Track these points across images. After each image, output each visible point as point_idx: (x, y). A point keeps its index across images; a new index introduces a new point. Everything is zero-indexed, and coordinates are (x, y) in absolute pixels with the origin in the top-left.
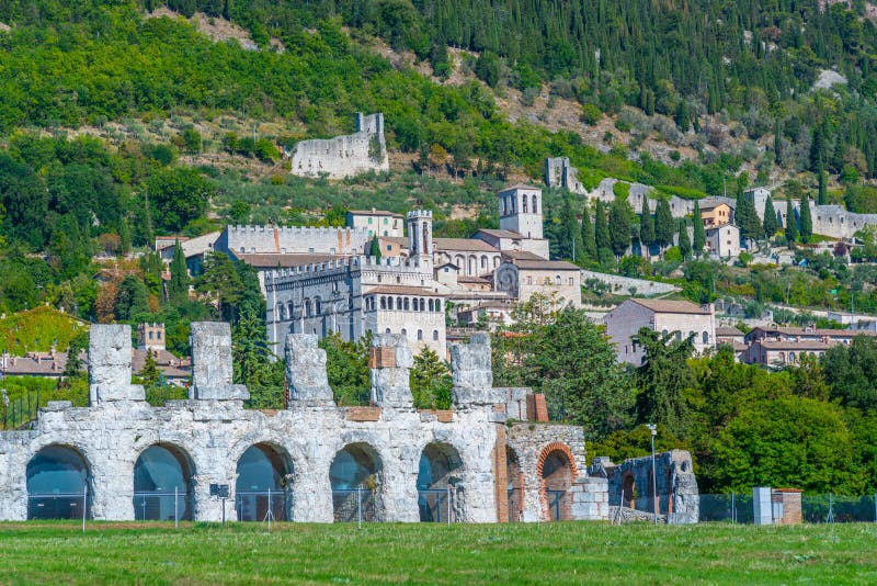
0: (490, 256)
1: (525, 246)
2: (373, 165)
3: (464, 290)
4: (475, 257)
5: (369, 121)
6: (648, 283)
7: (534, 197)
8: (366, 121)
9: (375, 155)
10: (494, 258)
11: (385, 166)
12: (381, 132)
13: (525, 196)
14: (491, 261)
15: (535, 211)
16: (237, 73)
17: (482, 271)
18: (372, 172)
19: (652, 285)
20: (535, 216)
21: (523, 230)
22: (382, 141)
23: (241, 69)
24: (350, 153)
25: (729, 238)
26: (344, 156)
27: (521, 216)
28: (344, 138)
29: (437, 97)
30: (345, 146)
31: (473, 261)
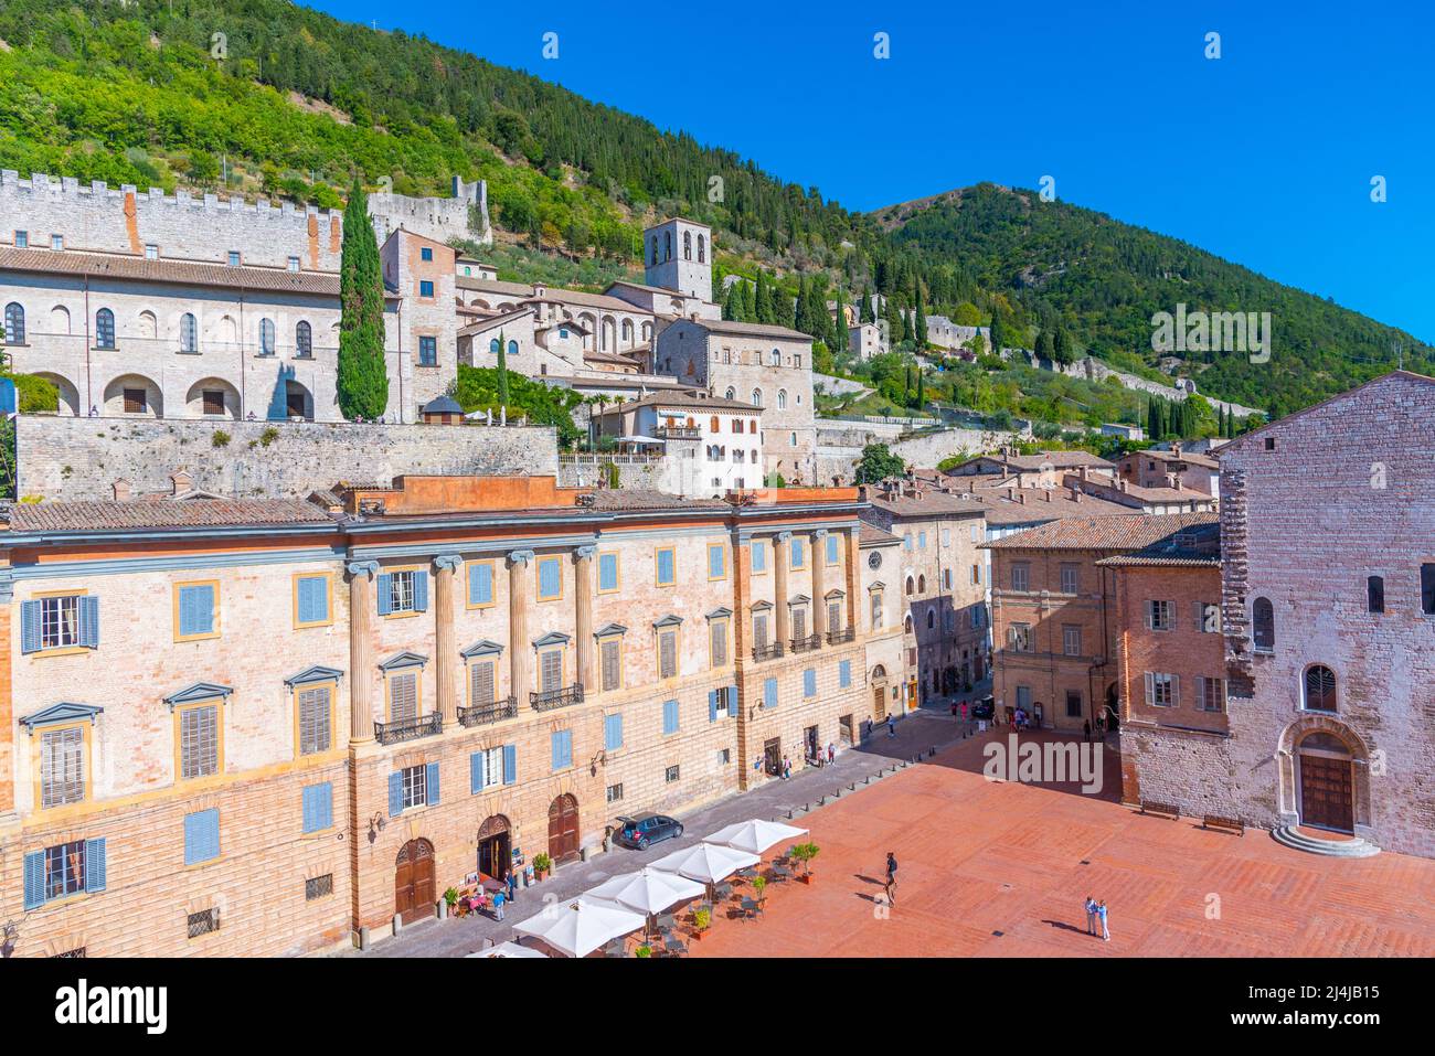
0: (638, 321)
1: (689, 308)
2: (473, 238)
3: (597, 373)
4: (611, 320)
5: (470, 189)
6: (833, 379)
7: (700, 238)
8: (467, 190)
9: (476, 225)
10: (644, 325)
11: (488, 239)
12: (484, 201)
13: (687, 234)
14: (638, 330)
15: (701, 259)
16: (323, 140)
17: (624, 346)
18: (470, 243)
19: (836, 382)
20: (701, 266)
21: (685, 287)
22: (485, 211)
23: (329, 137)
24: (444, 220)
25: (868, 338)
26: (436, 222)
27: (682, 264)
28: (436, 200)
29: (549, 191)
30: (437, 211)
31: (609, 328)
